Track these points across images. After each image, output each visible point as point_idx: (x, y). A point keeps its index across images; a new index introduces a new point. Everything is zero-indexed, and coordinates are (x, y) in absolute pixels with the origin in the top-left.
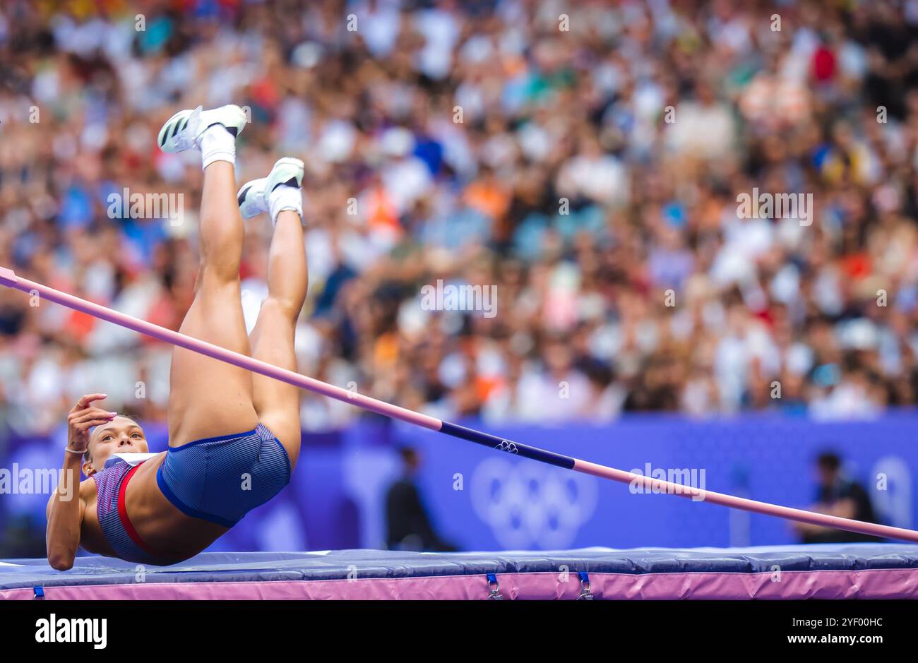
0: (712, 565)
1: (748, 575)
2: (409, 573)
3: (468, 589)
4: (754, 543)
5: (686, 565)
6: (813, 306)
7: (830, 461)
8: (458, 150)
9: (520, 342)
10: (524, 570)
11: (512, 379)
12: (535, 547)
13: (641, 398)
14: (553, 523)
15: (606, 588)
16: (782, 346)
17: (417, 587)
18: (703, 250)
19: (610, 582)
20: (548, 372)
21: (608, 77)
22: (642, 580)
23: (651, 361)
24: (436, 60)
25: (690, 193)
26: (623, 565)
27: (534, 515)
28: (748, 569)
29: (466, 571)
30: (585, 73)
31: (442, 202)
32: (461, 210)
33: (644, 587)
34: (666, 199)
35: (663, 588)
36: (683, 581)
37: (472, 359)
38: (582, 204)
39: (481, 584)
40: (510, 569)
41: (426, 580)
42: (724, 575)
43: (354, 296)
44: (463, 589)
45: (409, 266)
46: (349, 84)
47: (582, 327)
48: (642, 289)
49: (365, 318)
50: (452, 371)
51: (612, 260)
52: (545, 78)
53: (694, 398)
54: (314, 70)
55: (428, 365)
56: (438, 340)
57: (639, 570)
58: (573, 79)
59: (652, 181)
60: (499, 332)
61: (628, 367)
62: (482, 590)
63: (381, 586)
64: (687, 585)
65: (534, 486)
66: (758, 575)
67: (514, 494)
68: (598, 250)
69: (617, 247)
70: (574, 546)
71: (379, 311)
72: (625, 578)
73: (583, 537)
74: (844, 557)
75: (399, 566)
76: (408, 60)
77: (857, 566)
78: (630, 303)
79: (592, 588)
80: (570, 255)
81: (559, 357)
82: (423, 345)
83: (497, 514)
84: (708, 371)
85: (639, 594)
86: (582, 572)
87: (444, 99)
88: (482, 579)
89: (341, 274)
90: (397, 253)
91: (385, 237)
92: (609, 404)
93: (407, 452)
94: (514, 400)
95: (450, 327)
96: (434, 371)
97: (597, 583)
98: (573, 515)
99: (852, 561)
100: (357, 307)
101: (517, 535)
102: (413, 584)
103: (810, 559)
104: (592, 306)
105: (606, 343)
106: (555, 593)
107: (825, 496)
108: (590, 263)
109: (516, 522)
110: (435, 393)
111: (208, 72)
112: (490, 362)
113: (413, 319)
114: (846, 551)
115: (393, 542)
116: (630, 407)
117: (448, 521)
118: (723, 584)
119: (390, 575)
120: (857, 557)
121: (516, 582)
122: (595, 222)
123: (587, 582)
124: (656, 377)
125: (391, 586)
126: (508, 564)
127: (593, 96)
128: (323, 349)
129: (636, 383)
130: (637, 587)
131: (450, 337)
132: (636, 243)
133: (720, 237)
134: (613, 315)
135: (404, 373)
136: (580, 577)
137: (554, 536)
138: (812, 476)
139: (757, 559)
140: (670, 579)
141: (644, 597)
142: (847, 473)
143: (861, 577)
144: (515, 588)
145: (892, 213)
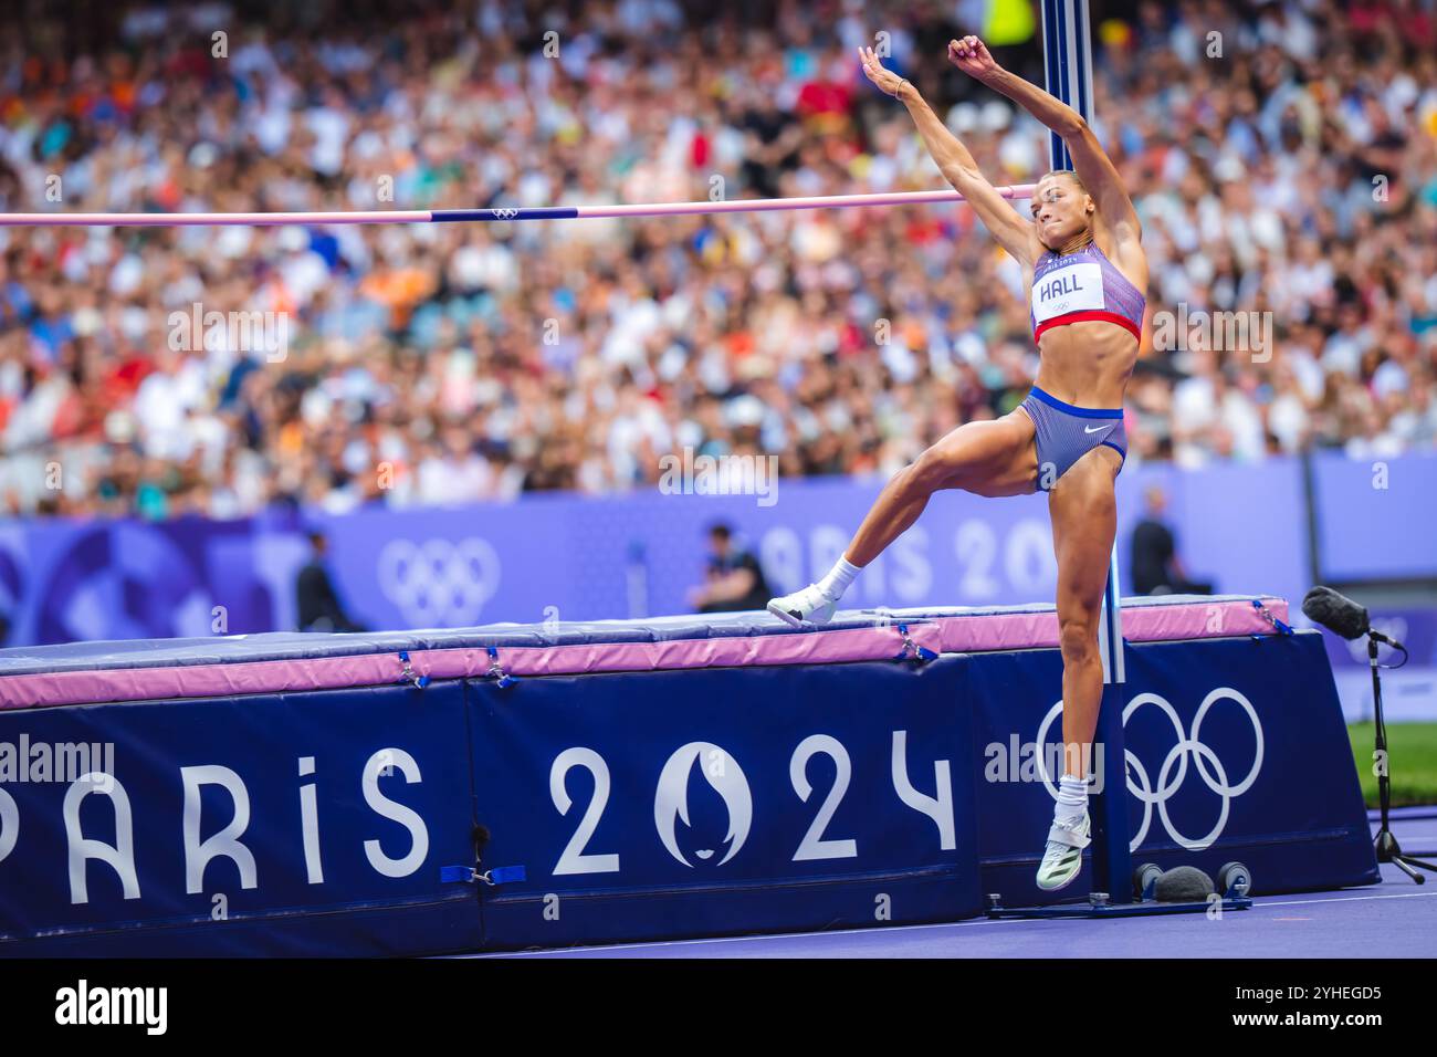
0: (614, 637)
1: (649, 645)
2: (324, 653)
3: (381, 667)
4: (652, 614)
5: (590, 637)
6: (700, 384)
7: (722, 531)
8: (352, 244)
9: (421, 428)
10: (434, 647)
11: (413, 464)
12: (442, 625)
13: (540, 478)
14: (459, 601)
15: (514, 662)
16: (672, 424)
17: (333, 666)
18: (592, 335)
19: (518, 656)
20: (447, 454)
21: (494, 169)
22: (549, 652)
23: (545, 443)
24: (327, 156)
25: (579, 279)
26: (530, 639)
27: (440, 594)
28: (650, 639)
29: (379, 650)
30: (471, 166)
31: (340, 293)
32: (357, 301)
33: (551, 660)
34: (555, 286)
35: (569, 659)
36: (588, 652)
37: (374, 444)
38: (474, 294)
39: (394, 663)
40: (422, 646)
41: (340, 660)
42: (626, 646)
43: (256, 387)
44: (377, 668)
45: (310, 358)
46: (244, 181)
47: (479, 411)
48: (535, 372)
49: (269, 409)
50: (356, 457)
51: (506, 345)
52: (433, 171)
53: (590, 476)
54: (210, 169)
55: (333, 452)
56: (341, 428)
57: (545, 644)
58: (462, 174)
59: (541, 268)
60: (401, 422)
61: (525, 448)
62: (394, 668)
63: (298, 668)
64: (592, 657)
65: (439, 567)
66: (659, 644)
67: (420, 575)
68: (492, 337)
69: (510, 332)
70: (480, 622)
71: (283, 402)
72: (532, 652)
73: (488, 615)
74: (741, 624)
75: (314, 648)
76: (300, 156)
77: (752, 633)
78: (524, 386)
79: (500, 663)
80: (465, 342)
81: (458, 440)
82: (326, 433)
83: (404, 595)
84: (602, 451)
85: (546, 667)
86: (492, 649)
87: (337, 194)
88: (394, 657)
89: (245, 366)
90: (296, 345)
92: (511, 482)
93: (315, 537)
94: (416, 484)
95: (353, 414)
96: (338, 457)
97: (506, 656)
98: (477, 593)
99: (748, 628)
100: (261, 398)
102: (328, 664)
103: (709, 628)
104: (489, 390)
105: (500, 426)
106: (465, 669)
107: (719, 566)
108: (485, 348)
109: (423, 602)
110: (340, 479)
111: (107, 174)
112: (392, 447)
113: (316, 408)
115: (305, 623)
116: (529, 486)
117: (357, 601)
118: (625, 655)
119: (306, 656)
120: (753, 625)
121: (427, 660)
122: (488, 308)
123: (495, 656)
124: (553, 457)
125: (306, 667)
126: (420, 643)
127: (482, 187)
128: (229, 440)
129: (534, 463)
130: (544, 660)
131: (354, 425)
132: (528, 328)
133: (609, 320)
134: (509, 399)
135: (309, 460)
136: (489, 653)
137: (460, 614)
138: (706, 547)
139: (658, 629)
140: (575, 651)
141: (551, 669)
143: (756, 644)
144: (427, 665)
145: (771, 292)
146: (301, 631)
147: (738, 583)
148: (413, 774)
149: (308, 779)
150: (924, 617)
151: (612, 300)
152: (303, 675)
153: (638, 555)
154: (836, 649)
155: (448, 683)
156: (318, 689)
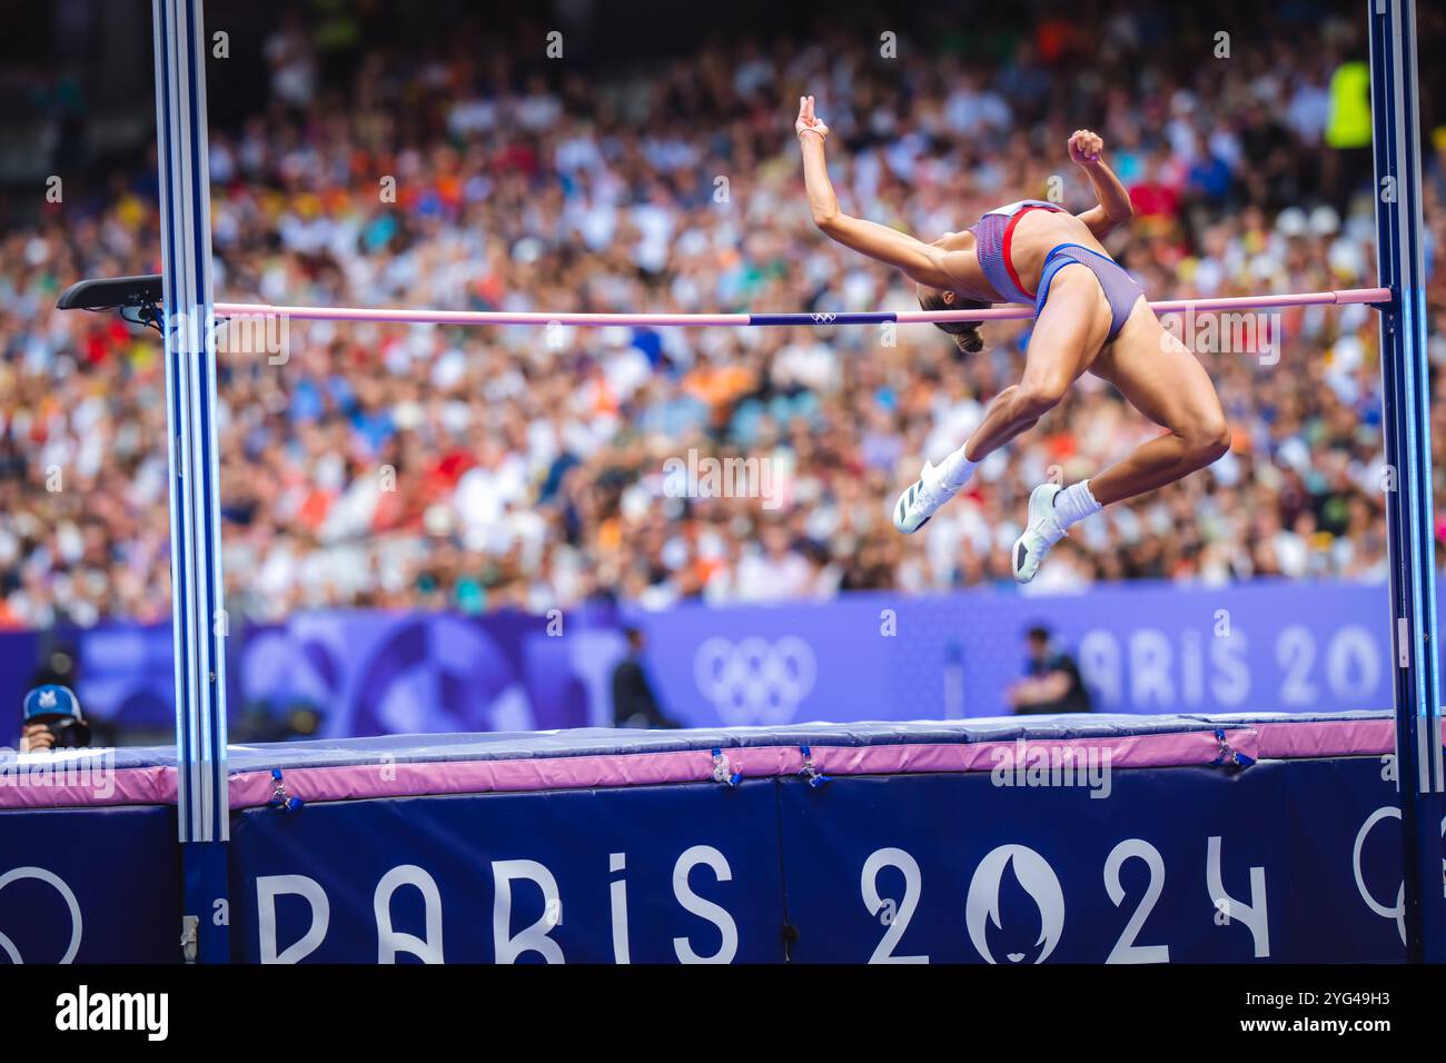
0: (929, 737)
1: (963, 746)
2: (636, 750)
3: (694, 765)
4: (968, 715)
5: (904, 737)
7: (1040, 634)
8: (674, 342)
9: (740, 525)
10: (748, 745)
11: (732, 561)
12: (757, 723)
13: (857, 577)
14: (774, 699)
15: (827, 761)
16: (992, 524)
17: (644, 763)
18: (914, 434)
19: (831, 755)
20: (765, 551)
21: (818, 267)
22: (862, 752)
23: (864, 542)
24: (652, 253)
25: (901, 379)
26: (843, 739)
27: (756, 692)
28: (963, 739)
29: (691, 747)
30: (796, 264)
31: (661, 388)
32: (678, 398)
33: (864, 759)
34: (877, 385)
35: (882, 759)
36: (901, 753)
37: (692, 542)
38: (796, 391)
39: (707, 760)
40: (734, 744)
41: (653, 756)
42: (940, 747)
43: (577, 482)
44: (689, 764)
45: (631, 454)
46: (568, 276)
47: (797, 509)
48: (856, 471)
49: (588, 505)
50: (674, 554)
51: (826, 444)
52: (757, 269)
53: (909, 576)
54: (534, 264)
55: (651, 547)
56: (659, 524)
57: (858, 743)
58: (786, 272)
59: (863, 367)
60: (719, 516)
61: (844, 548)
62: (707, 765)
63: (610, 764)
64: (905, 757)
65: (755, 664)
66: (973, 746)
67: (736, 672)
68: (812, 435)
69: (832, 431)
70: (795, 721)
71: (602, 497)
72: (845, 751)
73: (804, 712)
74: (1056, 727)
75: (626, 743)
76: (623, 253)
77: (1068, 736)
78: (844, 485)
79: (814, 761)
80: (786, 440)
81: (776, 538)
82: (645, 530)
83: (720, 692)
84: (921, 550)
85: (859, 766)
86: (805, 746)
87: (661, 291)
88: (707, 754)
89: (565, 462)
90: (618, 440)
91: (607, 425)
92: (828, 581)
93: (631, 633)
94: (734, 581)
95: (672, 511)
96: (656, 554)
97: (819, 755)
98: (793, 691)
99: (1063, 731)
100: (580, 493)
101: (739, 712)
102: (641, 760)
103: (1024, 730)
104: (808, 488)
105: (821, 524)
106: (778, 767)
107: (1037, 669)
108: (805, 447)
109: (738, 700)
110: (658, 576)
111: (431, 268)
112: (711, 545)
113: (635, 504)
114: (1057, 721)
115: (620, 719)
116: (846, 585)
117: (673, 697)
118: (939, 756)
119: (618, 752)
120: (1068, 727)
121: (740, 757)
122: (808, 406)
123: (808, 755)
124: (871, 557)
125: (619, 763)
126: (733, 740)
127: (806, 285)
128: (547, 536)
129: (852, 562)
130: (858, 759)
131: (672, 521)
132: (848, 427)
133: (929, 419)
134: (828, 497)
135: (627, 556)
136: (802, 751)
137: (776, 712)
139: (972, 730)
140: (888, 751)
141: (864, 769)
142: (1056, 647)
144: (740, 763)
145: (1095, 394)
146: (617, 727)
147: (1055, 686)
148: (723, 872)
149: (618, 876)
150: (1242, 722)
151: (934, 401)
152: (616, 770)
153: (955, 656)
154: (1152, 753)
155: (761, 781)
156: (630, 785)
